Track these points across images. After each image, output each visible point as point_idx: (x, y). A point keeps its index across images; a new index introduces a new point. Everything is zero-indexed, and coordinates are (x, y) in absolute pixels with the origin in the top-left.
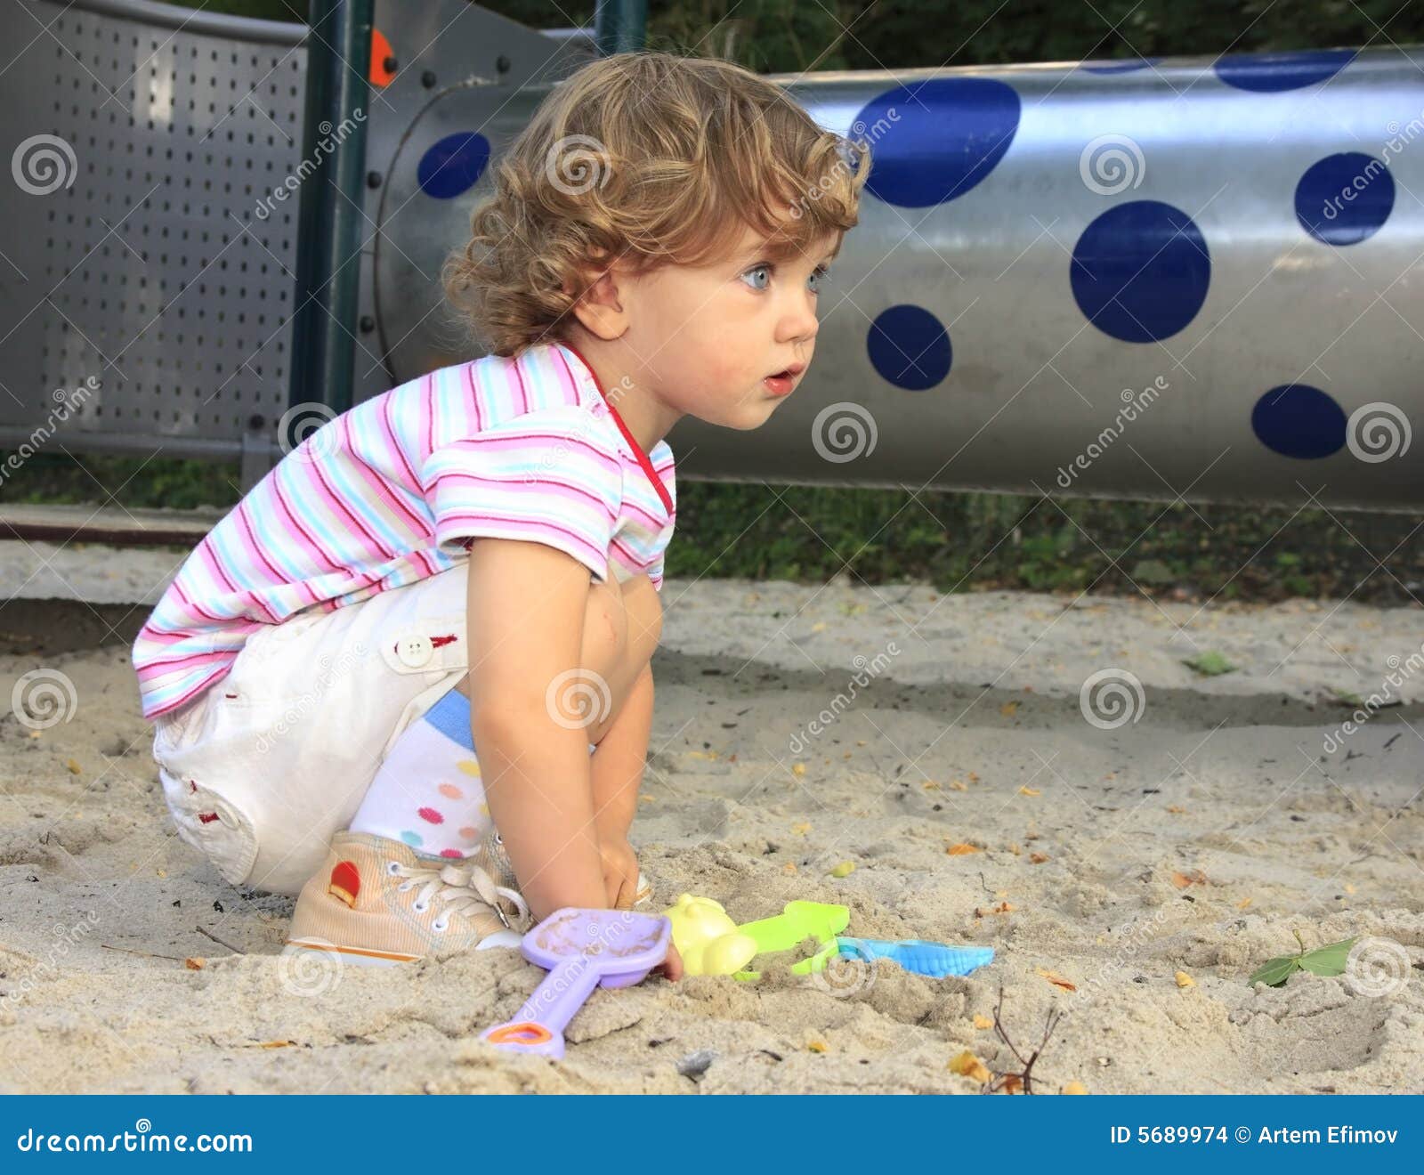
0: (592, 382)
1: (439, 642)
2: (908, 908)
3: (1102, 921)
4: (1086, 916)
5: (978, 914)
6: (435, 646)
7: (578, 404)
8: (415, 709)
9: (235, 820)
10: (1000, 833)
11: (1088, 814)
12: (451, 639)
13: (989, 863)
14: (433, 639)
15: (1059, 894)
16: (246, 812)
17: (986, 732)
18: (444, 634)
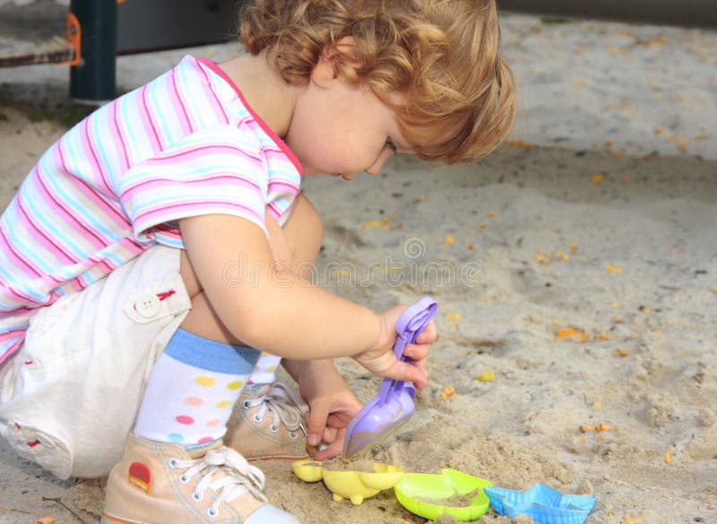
0: (239, 100)
1: (163, 296)
2: (533, 426)
3: (668, 433)
4: (657, 426)
5: (582, 431)
6: (161, 299)
7: (228, 123)
8: (158, 345)
9: (52, 443)
10: (593, 315)
11: (656, 293)
12: (171, 293)
13: (588, 356)
14: (159, 295)
15: (637, 397)
16: (58, 437)
17: (582, 208)
18: (165, 290)
